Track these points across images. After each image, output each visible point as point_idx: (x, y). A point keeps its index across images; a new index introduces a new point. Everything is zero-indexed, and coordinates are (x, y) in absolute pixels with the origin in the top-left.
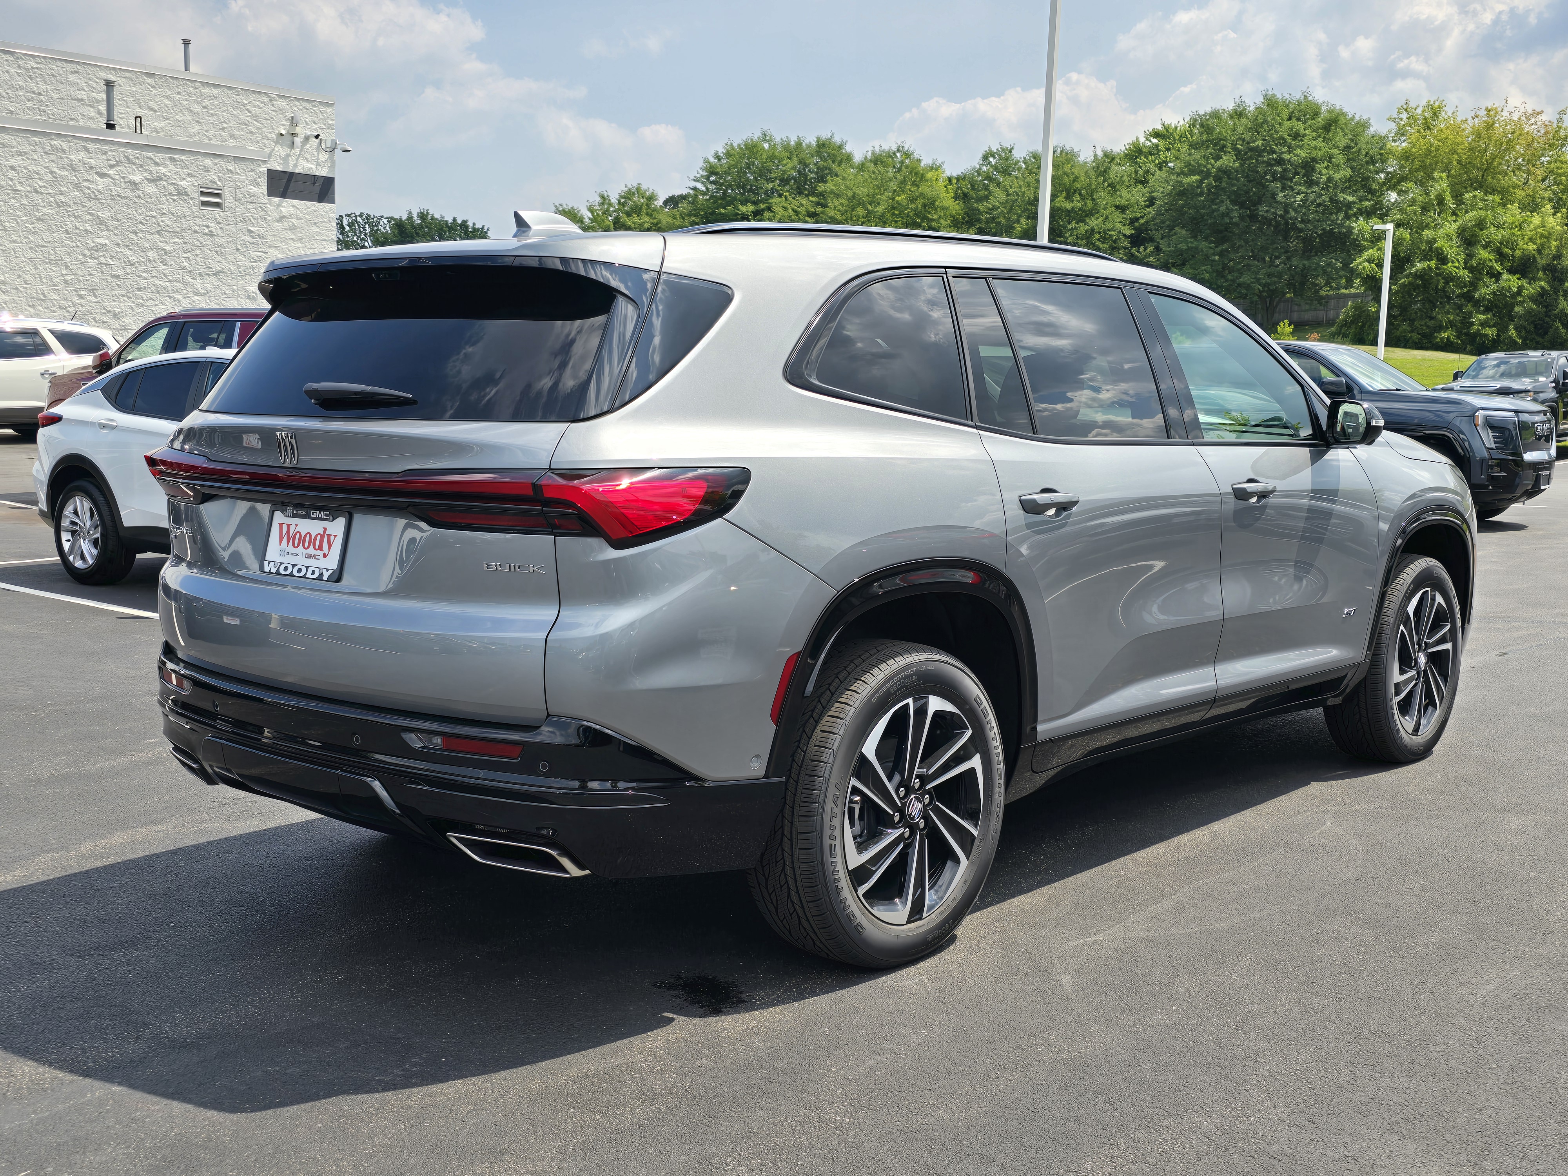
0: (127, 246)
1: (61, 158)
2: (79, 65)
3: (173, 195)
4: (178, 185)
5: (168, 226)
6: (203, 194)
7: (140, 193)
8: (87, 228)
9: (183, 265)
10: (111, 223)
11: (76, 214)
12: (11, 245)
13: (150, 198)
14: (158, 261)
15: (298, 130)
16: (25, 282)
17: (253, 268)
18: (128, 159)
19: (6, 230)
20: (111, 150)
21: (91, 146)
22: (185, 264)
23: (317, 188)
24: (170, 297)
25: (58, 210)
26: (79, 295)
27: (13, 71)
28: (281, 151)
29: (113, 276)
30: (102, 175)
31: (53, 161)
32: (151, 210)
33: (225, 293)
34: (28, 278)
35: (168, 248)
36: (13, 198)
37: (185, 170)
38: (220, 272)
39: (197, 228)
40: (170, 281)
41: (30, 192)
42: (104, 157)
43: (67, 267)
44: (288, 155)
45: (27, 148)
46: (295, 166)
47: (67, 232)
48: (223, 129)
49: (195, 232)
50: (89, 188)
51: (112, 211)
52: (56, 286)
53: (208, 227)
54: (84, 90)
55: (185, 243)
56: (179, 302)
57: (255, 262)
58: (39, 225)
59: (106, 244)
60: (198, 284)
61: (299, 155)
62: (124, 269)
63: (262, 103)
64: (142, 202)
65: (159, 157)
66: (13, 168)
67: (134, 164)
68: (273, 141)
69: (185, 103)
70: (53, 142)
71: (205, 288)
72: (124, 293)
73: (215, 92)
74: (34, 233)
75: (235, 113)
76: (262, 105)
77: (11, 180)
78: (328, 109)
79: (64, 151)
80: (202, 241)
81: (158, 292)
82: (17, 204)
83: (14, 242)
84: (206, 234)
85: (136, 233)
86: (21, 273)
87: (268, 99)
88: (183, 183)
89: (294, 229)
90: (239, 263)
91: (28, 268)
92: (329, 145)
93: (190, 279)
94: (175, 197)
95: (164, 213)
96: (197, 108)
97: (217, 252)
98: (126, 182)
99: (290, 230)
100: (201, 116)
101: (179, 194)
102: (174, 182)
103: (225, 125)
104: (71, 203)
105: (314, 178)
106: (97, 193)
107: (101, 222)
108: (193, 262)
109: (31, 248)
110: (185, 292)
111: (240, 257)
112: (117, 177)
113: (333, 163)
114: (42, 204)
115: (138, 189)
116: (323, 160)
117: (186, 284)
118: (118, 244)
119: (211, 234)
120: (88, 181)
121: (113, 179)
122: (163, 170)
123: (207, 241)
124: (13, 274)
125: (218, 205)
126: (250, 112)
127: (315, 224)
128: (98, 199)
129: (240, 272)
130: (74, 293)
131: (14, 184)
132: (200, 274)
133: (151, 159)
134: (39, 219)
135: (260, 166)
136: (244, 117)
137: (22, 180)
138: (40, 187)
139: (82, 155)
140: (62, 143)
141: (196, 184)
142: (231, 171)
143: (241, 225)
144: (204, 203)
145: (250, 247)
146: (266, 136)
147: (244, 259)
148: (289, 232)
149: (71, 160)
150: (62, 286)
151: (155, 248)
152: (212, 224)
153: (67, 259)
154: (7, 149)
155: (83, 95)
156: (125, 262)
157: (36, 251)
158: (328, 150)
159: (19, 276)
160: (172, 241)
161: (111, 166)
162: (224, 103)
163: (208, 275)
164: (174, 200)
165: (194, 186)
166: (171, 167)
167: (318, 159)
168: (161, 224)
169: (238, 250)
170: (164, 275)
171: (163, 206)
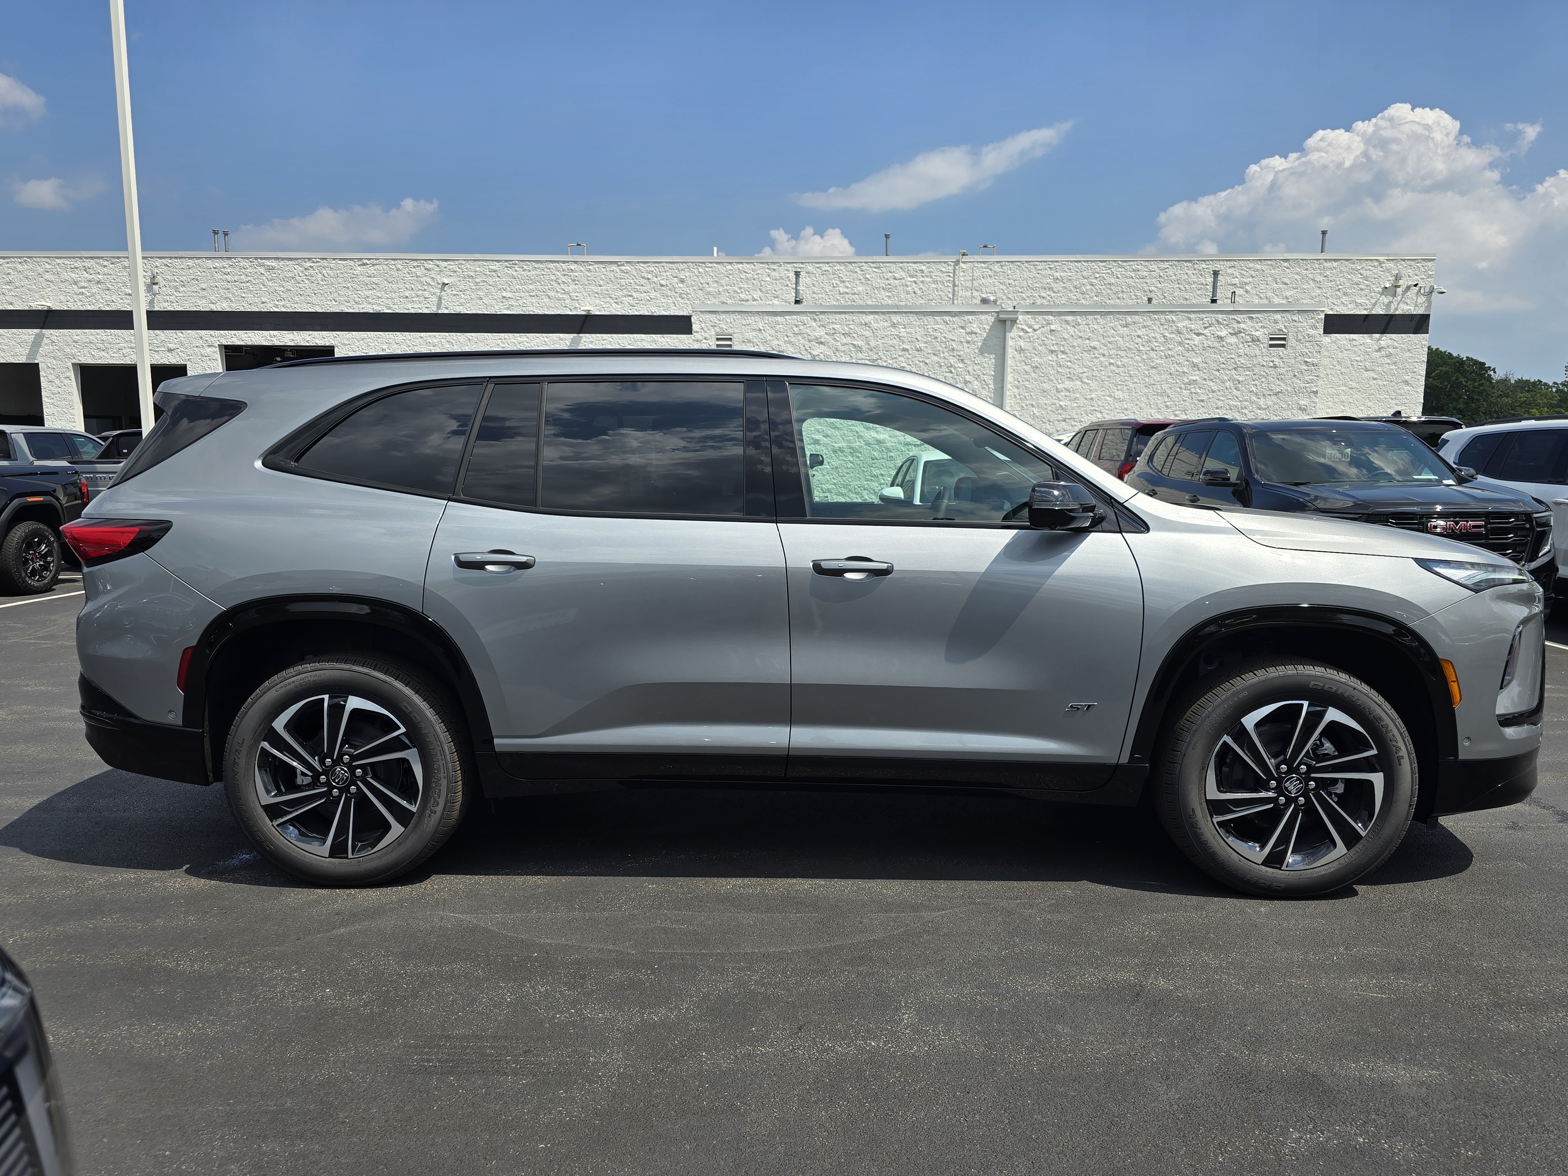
0: (1211, 380)
1: (1172, 326)
2: (1236, 262)
3: (1249, 342)
4: (1253, 335)
5: (1242, 363)
6: (1271, 339)
7: (1224, 343)
8: (1185, 370)
9: (1251, 389)
10: (1202, 365)
11: (1178, 362)
12: (1133, 386)
13: (1232, 346)
14: (1233, 388)
15: (1401, 282)
16: (1140, 408)
17: (1306, 388)
18: (1218, 321)
19: (1131, 376)
20: (1206, 317)
21: (1192, 316)
22: (1253, 388)
23: (1414, 323)
24: (1239, 412)
25: (1166, 360)
26: (1174, 414)
27: (1190, 272)
28: (1385, 300)
29: (1199, 401)
30: (1198, 334)
31: (1166, 329)
32: (1231, 354)
33: (1282, 407)
34: (1143, 405)
35: (1241, 379)
36: (1137, 355)
37: (1259, 324)
38: (1279, 392)
39: (1265, 363)
40: (1240, 401)
41: (1149, 351)
42: (1201, 322)
43: (1168, 396)
44: (1391, 302)
45: (1150, 323)
46: (1396, 309)
47: (1170, 374)
48: (1339, 290)
49: (1263, 366)
50: (1188, 344)
51: (1203, 357)
52: (1160, 409)
53: (1273, 361)
54: (1237, 278)
55: (1254, 374)
56: (1246, 415)
57: (1308, 383)
58: (1153, 371)
59: (1196, 380)
60: (1262, 402)
61: (1400, 301)
62: (1208, 395)
63: (1372, 267)
64: (1225, 349)
65: (1239, 317)
66: (1139, 336)
67: (1222, 324)
68: (1379, 293)
69: (1310, 276)
70: (1166, 317)
71: (1267, 405)
72: (1206, 411)
73: (1335, 264)
74: (1148, 376)
75: (1349, 277)
76: (1372, 269)
77: (1137, 344)
78: (1429, 264)
79: (1173, 322)
80: (1268, 372)
81: (1231, 409)
82: (1139, 359)
83: (1136, 383)
84: (1271, 367)
85: (1218, 370)
86: (1138, 402)
87: (1378, 263)
88: (1257, 333)
89: (1390, 356)
90: (1295, 385)
91: (1142, 399)
92: (1427, 290)
93: (1255, 399)
94: (1250, 344)
95: (1241, 355)
96: (1319, 278)
97: (1278, 379)
98: (1214, 337)
99: (1386, 357)
100: (1322, 283)
101: (1253, 341)
102: (1251, 333)
103: (1340, 287)
104: (1175, 355)
105: (1412, 317)
106: (1193, 347)
107: (1195, 365)
108: (1258, 387)
109: (1146, 386)
110: (1251, 408)
111: (1297, 381)
112: (1209, 334)
113: (1430, 303)
114: (1156, 357)
115: (1223, 341)
116: (1421, 302)
117: (1252, 403)
118: (1205, 379)
119: (1275, 367)
120: (1189, 339)
121: (1206, 336)
122: (1243, 326)
123: (1272, 372)
124: (1133, 403)
125: (1283, 346)
126: (1361, 275)
127: (1409, 350)
128: (1194, 351)
129: (1295, 391)
130: (1172, 413)
131: (1139, 347)
132: (1264, 395)
133: (1235, 319)
134: (1153, 367)
135: (1319, 315)
136: (1357, 279)
137: (1144, 343)
138: (1156, 346)
139: (1186, 322)
140: (1173, 317)
141: (1267, 333)
142: (1295, 321)
143: (1299, 358)
144: (1271, 346)
145: (1305, 373)
146: (1373, 290)
147: (1299, 382)
148: (1385, 358)
149: (1178, 327)
150: (1163, 410)
151: (1231, 379)
152: (1276, 360)
153: (1169, 391)
154: (1136, 325)
155: (1236, 281)
156: (1209, 390)
157: (1149, 388)
158: (1426, 294)
159: (1137, 405)
160: (1244, 374)
161: (1205, 328)
162: (1341, 272)
163: (1270, 395)
164: (1249, 346)
165: (1265, 334)
166: (1249, 323)
167: (1416, 302)
168: (1238, 362)
169: (1295, 376)
170: (1237, 397)
171: (1240, 351)
